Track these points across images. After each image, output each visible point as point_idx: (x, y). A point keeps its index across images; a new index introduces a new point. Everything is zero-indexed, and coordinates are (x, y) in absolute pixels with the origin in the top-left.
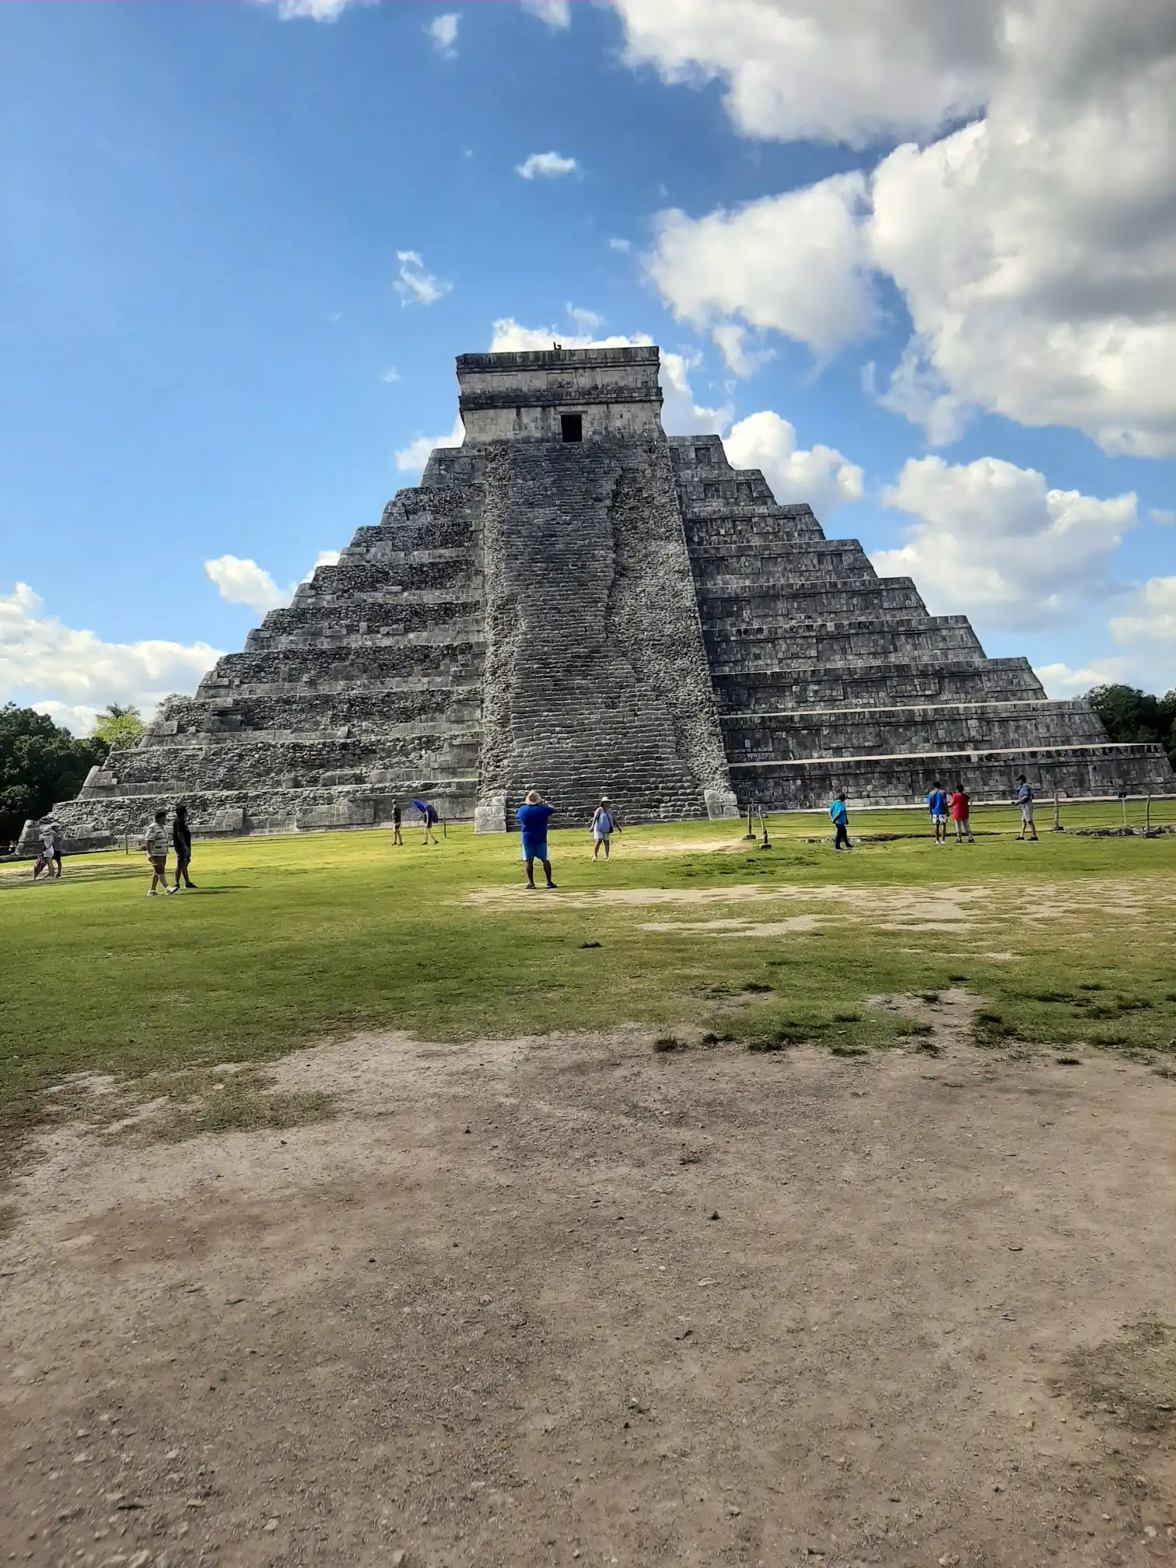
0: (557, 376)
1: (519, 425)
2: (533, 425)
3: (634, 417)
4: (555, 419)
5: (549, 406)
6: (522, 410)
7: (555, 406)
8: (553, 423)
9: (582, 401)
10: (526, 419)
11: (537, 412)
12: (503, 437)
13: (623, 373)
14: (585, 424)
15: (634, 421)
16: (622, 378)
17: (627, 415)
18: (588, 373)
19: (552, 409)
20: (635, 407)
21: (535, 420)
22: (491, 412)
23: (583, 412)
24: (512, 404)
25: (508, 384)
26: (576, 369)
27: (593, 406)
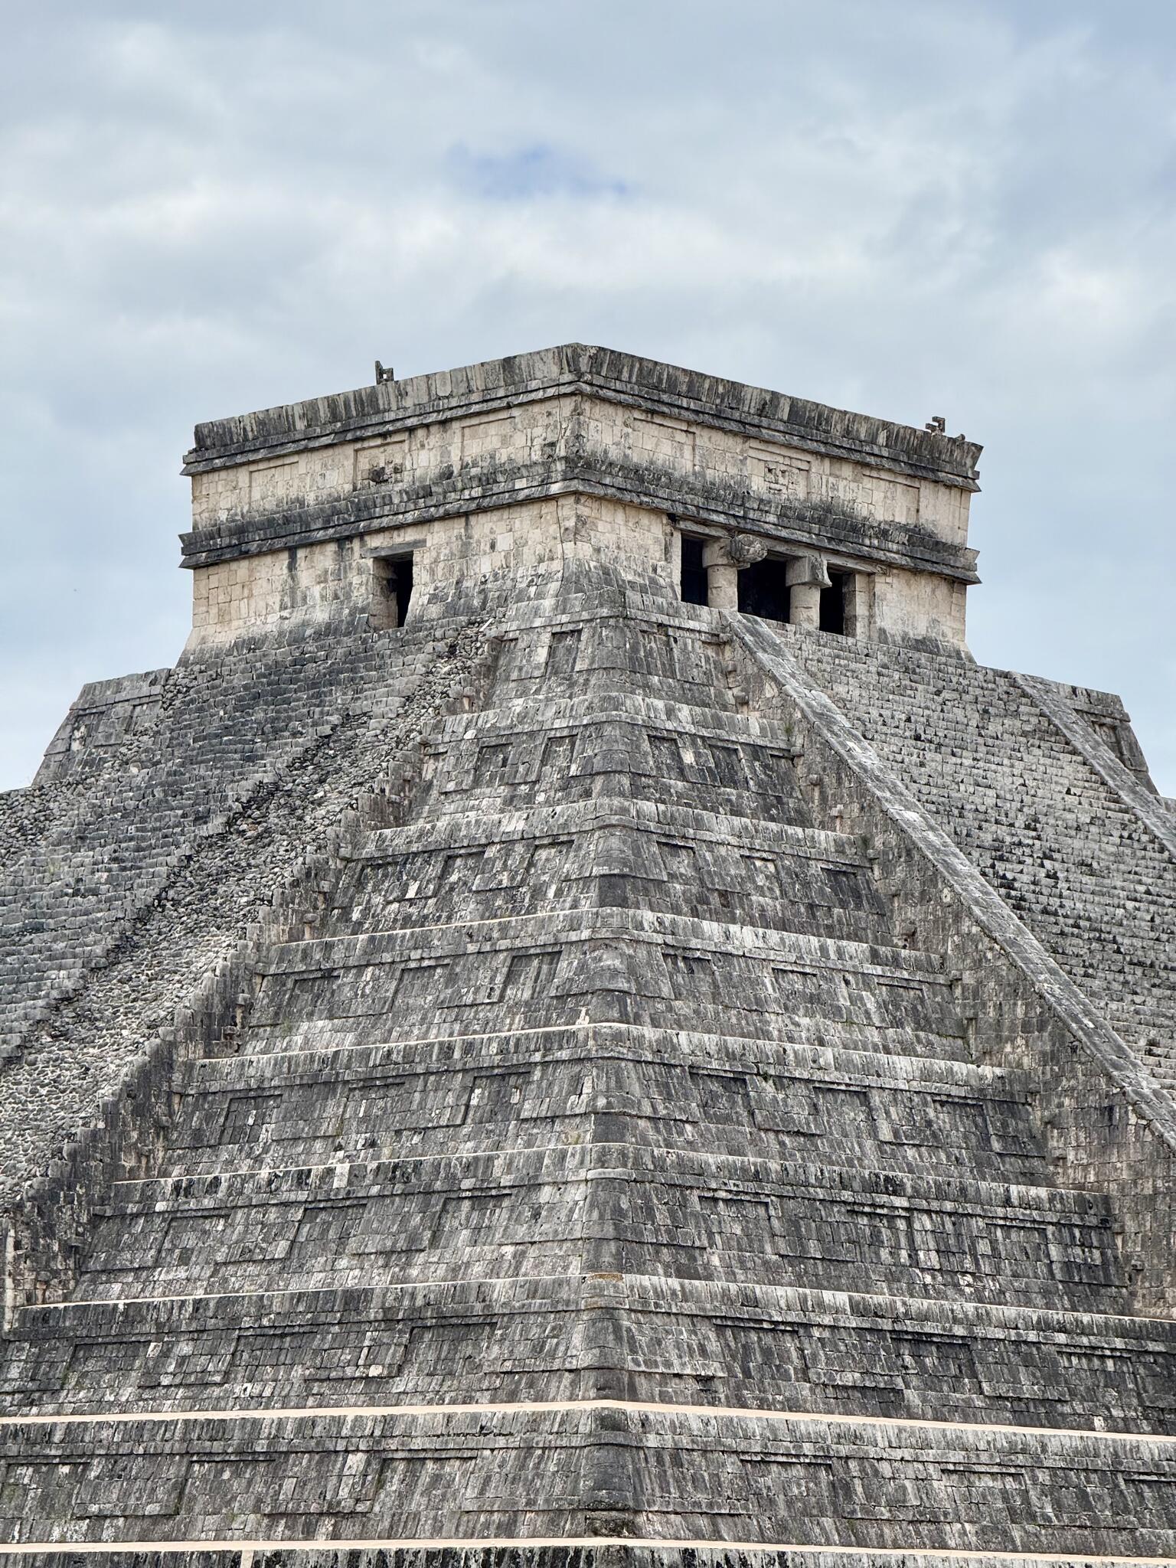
0: (377, 456)
1: (293, 597)
2: (317, 591)
3: (519, 544)
4: (360, 572)
5: (350, 538)
6: (301, 554)
7: (361, 535)
9: (410, 517)
10: (306, 577)
11: (325, 558)
12: (257, 631)
13: (506, 427)
14: (419, 575)
15: (518, 555)
16: (505, 440)
17: (504, 542)
18: (435, 438)
19: (356, 544)
20: (523, 518)
21: (322, 579)
22: (242, 568)
23: (417, 544)
24: (279, 543)
25: (281, 492)
26: (411, 430)
27: (437, 526)
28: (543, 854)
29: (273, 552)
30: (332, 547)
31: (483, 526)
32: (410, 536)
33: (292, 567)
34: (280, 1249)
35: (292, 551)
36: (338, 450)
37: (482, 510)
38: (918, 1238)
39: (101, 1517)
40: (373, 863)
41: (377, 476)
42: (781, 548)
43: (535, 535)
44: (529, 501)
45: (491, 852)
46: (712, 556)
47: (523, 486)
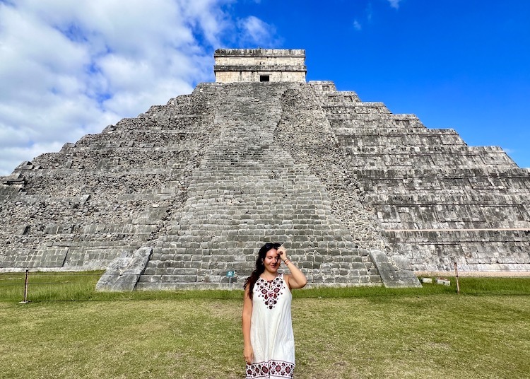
0: (259, 60)
1: (241, 78)
2: (247, 79)
4: (257, 77)
5: (255, 71)
6: (243, 72)
7: (257, 71)
9: (270, 70)
10: (244, 76)
12: (233, 82)
13: (289, 60)
14: (271, 79)
16: (289, 62)
17: (290, 77)
18: (273, 59)
19: (256, 73)
21: (248, 77)
22: (228, 73)
23: (270, 74)
24: (238, 70)
25: (237, 63)
26: (268, 57)
27: (275, 72)
28: (370, 109)
29: (236, 71)
30: (250, 73)
31: (284, 74)
32: (268, 73)
33: (241, 74)
35: (241, 72)
36: (251, 58)
37: (285, 71)
41: (260, 63)
43: (296, 77)
44: (297, 71)
45: (357, 108)
47: (294, 68)
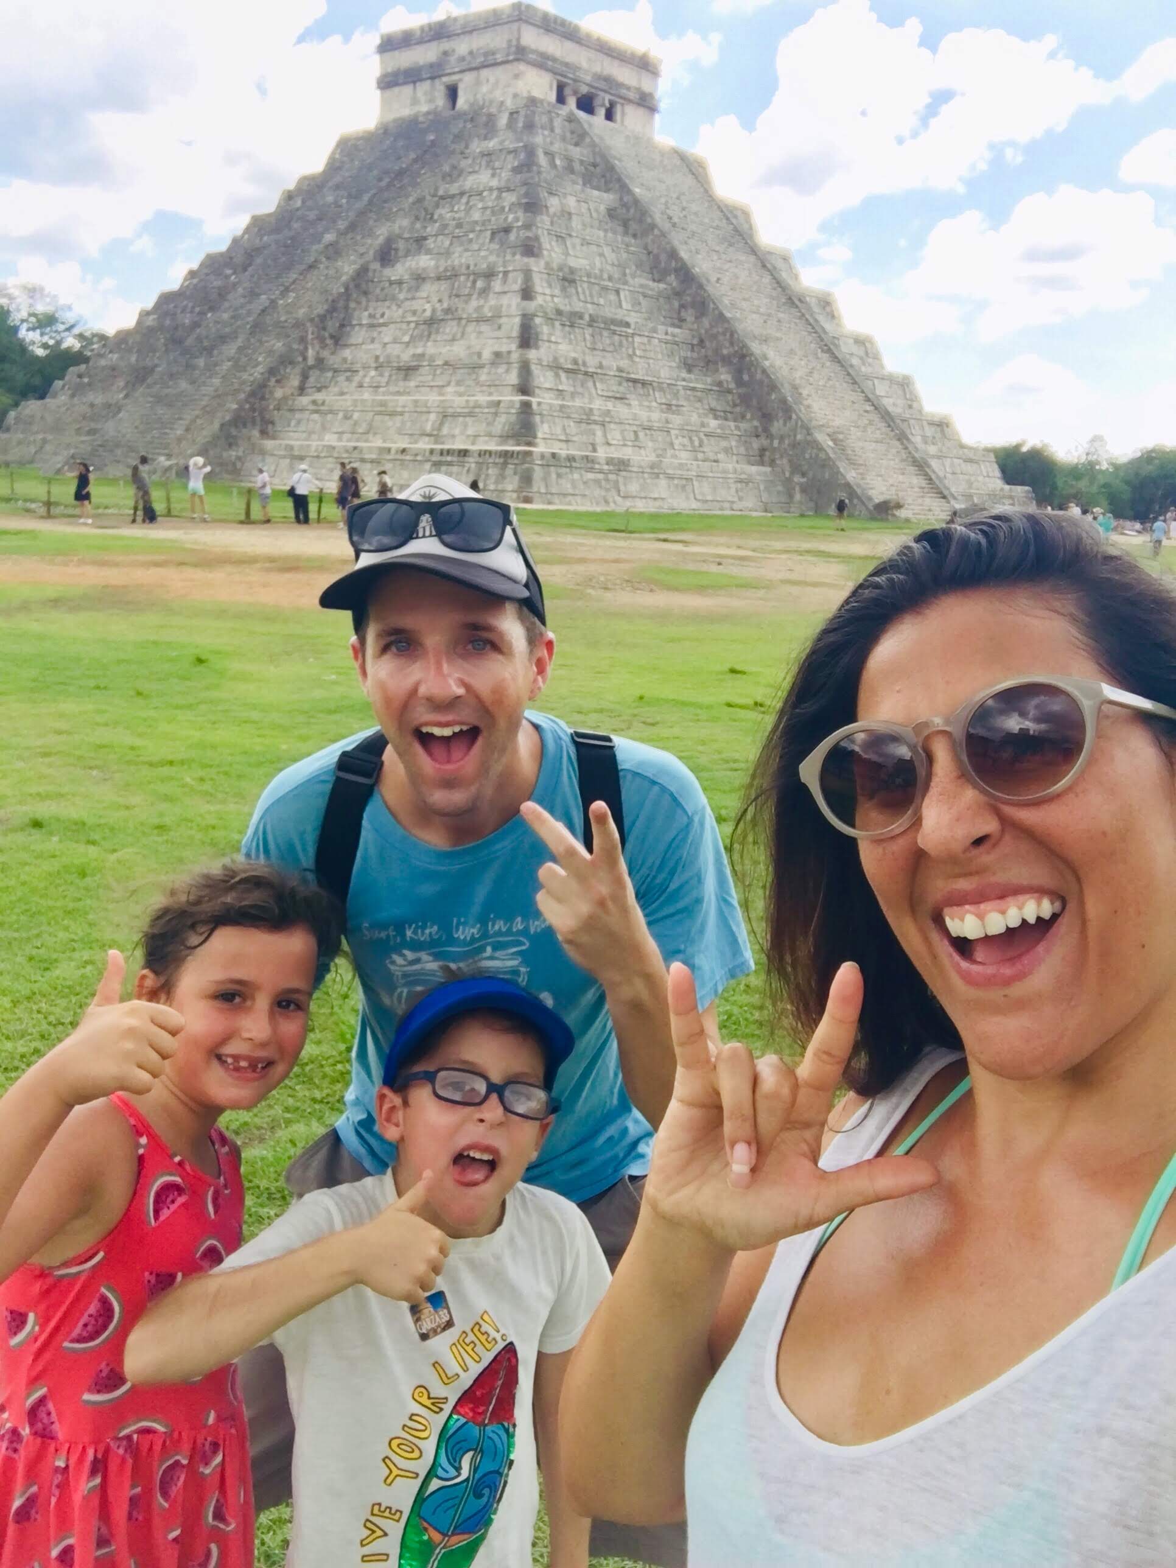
0: (445, 45)
1: (415, 101)
2: (423, 99)
3: (497, 82)
4: (439, 91)
5: (435, 78)
6: (418, 84)
7: (440, 76)
8: (437, 94)
9: (457, 70)
10: (419, 93)
11: (426, 86)
12: (401, 115)
13: (493, 34)
14: (460, 93)
15: (497, 85)
17: (492, 80)
18: (468, 38)
19: (437, 80)
20: (499, 71)
21: (425, 94)
22: (396, 90)
23: (461, 80)
24: (410, 80)
25: (411, 59)
26: (458, 35)
27: (467, 73)
28: (504, 194)
29: (405, 83)
30: (429, 81)
31: (485, 73)
32: (455, 78)
33: (414, 89)
34: (406, 339)
35: (414, 82)
36: (432, 43)
37: (484, 67)
38: (636, 345)
39: (342, 433)
40: (442, 198)
41: (445, 53)
42: (593, 91)
43: (503, 77)
44: (502, 63)
45: (485, 194)
46: (567, 91)
47: (499, 57)
